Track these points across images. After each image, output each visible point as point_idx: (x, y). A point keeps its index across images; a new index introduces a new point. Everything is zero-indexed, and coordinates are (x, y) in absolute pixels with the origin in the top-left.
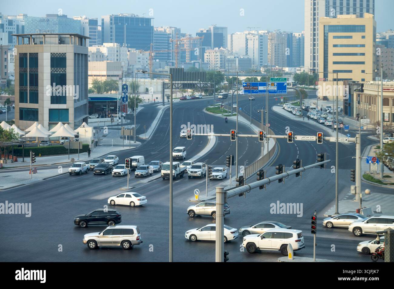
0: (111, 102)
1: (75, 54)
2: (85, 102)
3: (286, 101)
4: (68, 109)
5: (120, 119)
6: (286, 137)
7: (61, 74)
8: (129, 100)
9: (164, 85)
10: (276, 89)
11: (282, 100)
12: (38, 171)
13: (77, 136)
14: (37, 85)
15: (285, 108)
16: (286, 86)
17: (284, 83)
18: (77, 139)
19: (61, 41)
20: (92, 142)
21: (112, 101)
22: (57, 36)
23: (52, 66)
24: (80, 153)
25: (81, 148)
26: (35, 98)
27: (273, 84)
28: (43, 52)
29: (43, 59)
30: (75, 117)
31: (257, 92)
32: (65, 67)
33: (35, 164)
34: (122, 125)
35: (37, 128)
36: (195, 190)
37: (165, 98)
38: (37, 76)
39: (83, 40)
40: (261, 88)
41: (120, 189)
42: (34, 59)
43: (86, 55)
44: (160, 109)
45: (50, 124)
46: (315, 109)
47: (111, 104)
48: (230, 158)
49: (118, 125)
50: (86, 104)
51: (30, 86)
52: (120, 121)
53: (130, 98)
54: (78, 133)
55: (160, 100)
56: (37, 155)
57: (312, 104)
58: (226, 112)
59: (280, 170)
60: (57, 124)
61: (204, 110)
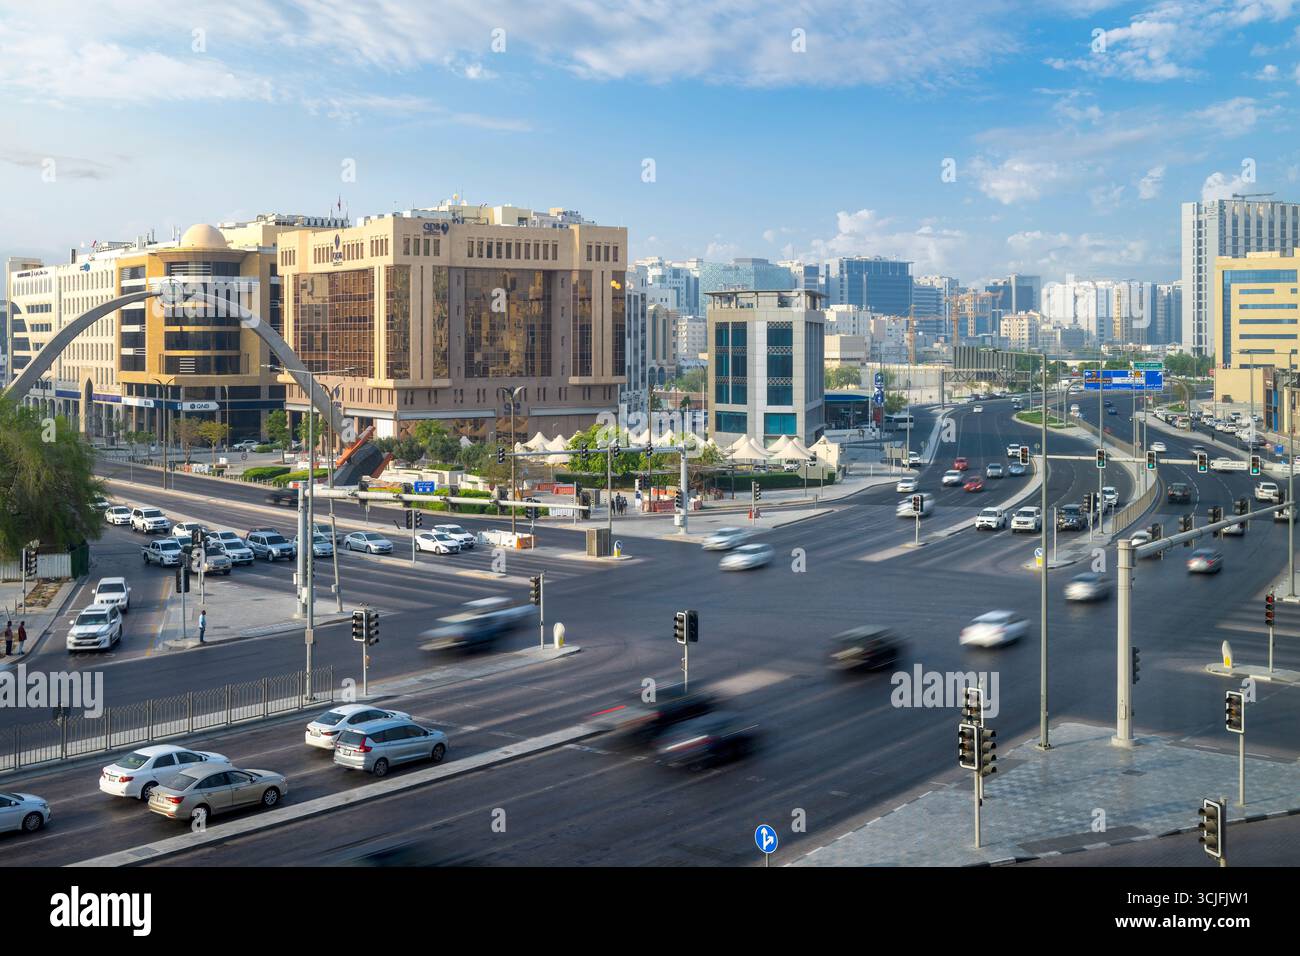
0: (858, 403)
1: (806, 323)
2: (819, 402)
3: (1157, 403)
4: (795, 414)
5: (874, 430)
6: (1195, 462)
7: (784, 357)
8: (886, 400)
9: (944, 376)
10: (1144, 382)
11: (1150, 402)
12: (762, 514)
13: (814, 459)
14: (744, 374)
15: (1158, 416)
16: (1161, 376)
17: (1157, 373)
18: (812, 463)
19: (783, 303)
20: (839, 468)
21: (860, 402)
22: (776, 294)
23: (769, 343)
24: (824, 485)
25: (826, 477)
26: (741, 395)
27: (1138, 374)
28: (754, 321)
29: (754, 332)
30: (807, 427)
31: (1109, 388)
32: (791, 344)
33: (759, 502)
34: (881, 441)
35: (750, 445)
36: (1037, 550)
37: (946, 396)
38: (744, 359)
39: (818, 301)
40: (1117, 380)
41: (903, 546)
42: (741, 331)
43: (821, 325)
44: (937, 415)
45: (766, 439)
46: (1212, 416)
47: (856, 406)
48: (1089, 498)
49: (875, 441)
50: (820, 407)
51: (733, 375)
52: (874, 434)
53: (888, 397)
54: (815, 454)
55: (936, 400)
56: (762, 488)
57: (1205, 410)
58: (1055, 421)
59: (1216, 516)
60: (779, 437)
61: (1015, 418)
